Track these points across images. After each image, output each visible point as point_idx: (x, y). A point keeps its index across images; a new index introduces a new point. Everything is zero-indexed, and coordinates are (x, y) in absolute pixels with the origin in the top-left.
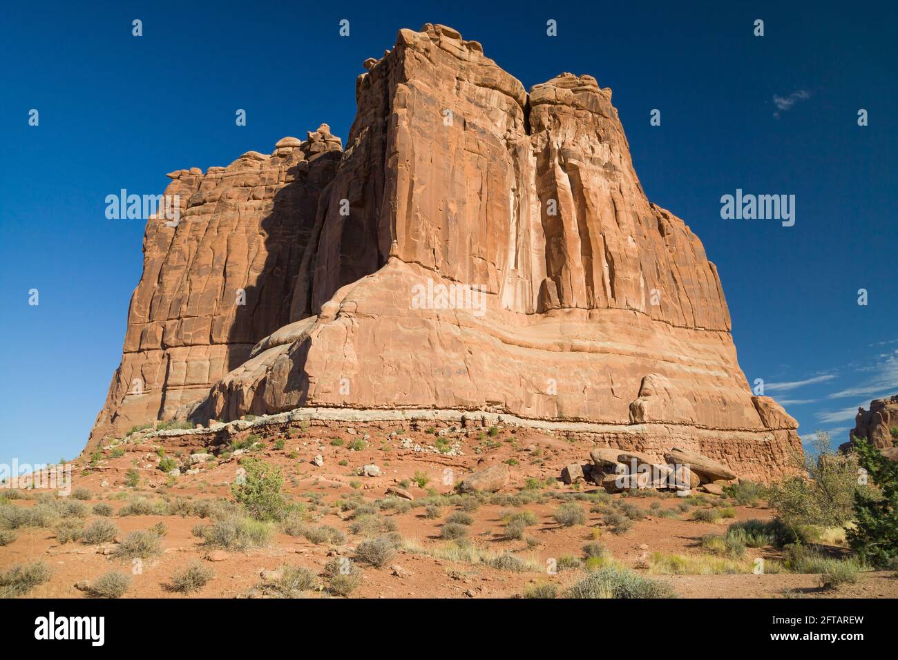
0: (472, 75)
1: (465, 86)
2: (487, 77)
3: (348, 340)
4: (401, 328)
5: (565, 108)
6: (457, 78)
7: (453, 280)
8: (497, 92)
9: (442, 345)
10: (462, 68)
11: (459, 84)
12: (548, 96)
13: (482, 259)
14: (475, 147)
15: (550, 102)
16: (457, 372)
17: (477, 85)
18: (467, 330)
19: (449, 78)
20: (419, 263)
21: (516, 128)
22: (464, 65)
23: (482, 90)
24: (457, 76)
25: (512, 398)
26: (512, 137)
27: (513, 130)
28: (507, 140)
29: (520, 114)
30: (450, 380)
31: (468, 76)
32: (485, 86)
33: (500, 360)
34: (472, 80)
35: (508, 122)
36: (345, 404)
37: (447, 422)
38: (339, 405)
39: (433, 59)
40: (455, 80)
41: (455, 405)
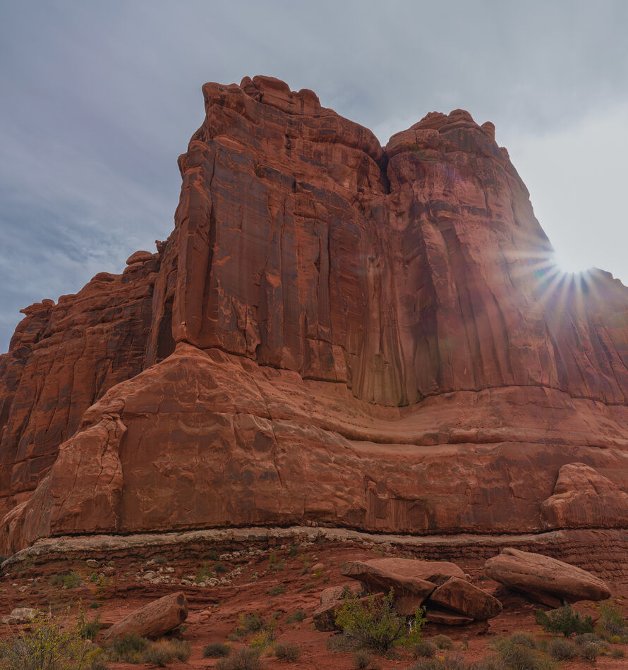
0: (306, 129)
1: (298, 143)
2: (325, 129)
3: (109, 448)
4: (183, 427)
5: (428, 152)
6: (287, 136)
7: (277, 367)
8: (340, 145)
9: (240, 444)
10: (291, 123)
11: (289, 142)
12: (406, 140)
13: (325, 341)
14: (310, 212)
15: (410, 148)
16: (261, 477)
17: (314, 140)
18: (283, 423)
19: (276, 136)
20: (220, 347)
21: (370, 186)
22: (294, 119)
23: (320, 147)
24: (287, 133)
25: (346, 506)
26: (366, 197)
27: (366, 189)
28: (360, 202)
29: (373, 169)
30: (251, 488)
31: (301, 133)
32: (323, 140)
33: (333, 459)
34: (306, 136)
35: (359, 182)
36: (98, 528)
37: (245, 544)
38: (92, 531)
39: (252, 115)
40: (284, 137)
41: (258, 519)
